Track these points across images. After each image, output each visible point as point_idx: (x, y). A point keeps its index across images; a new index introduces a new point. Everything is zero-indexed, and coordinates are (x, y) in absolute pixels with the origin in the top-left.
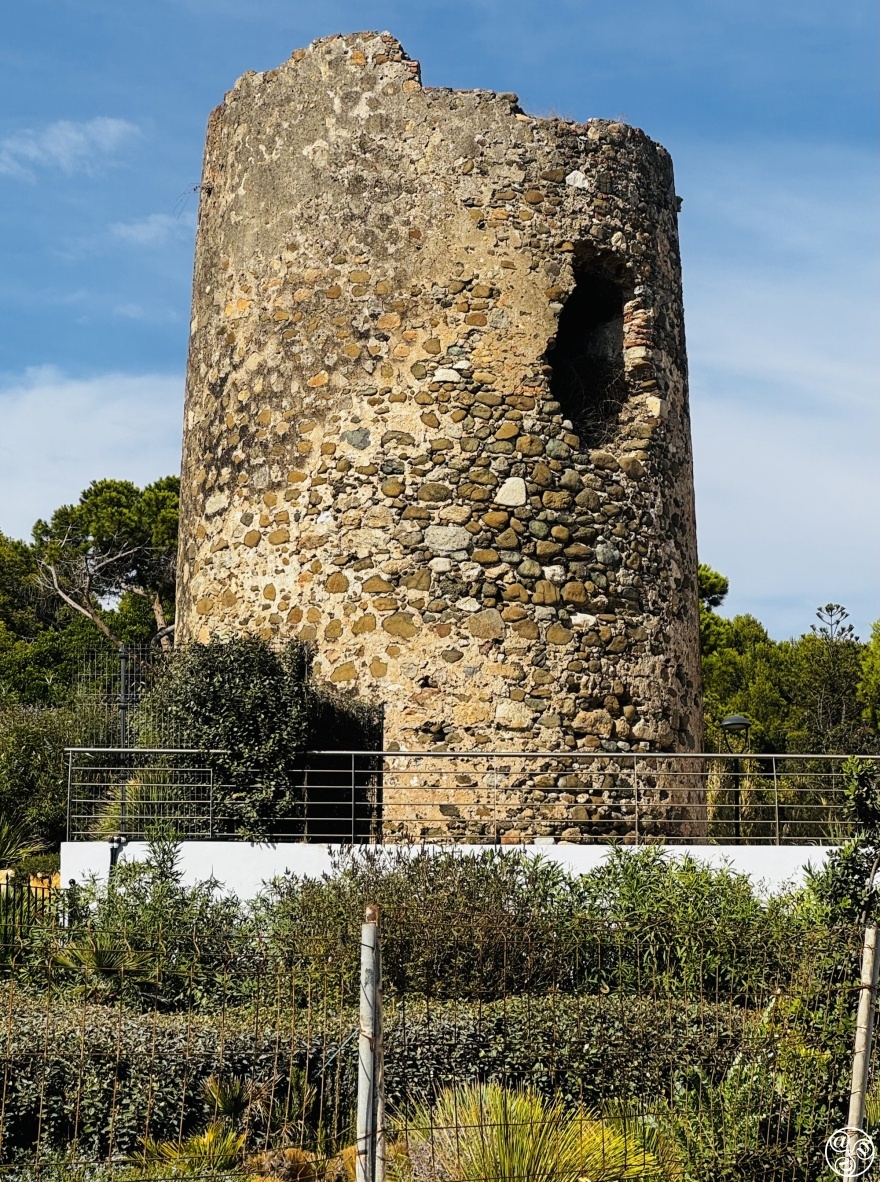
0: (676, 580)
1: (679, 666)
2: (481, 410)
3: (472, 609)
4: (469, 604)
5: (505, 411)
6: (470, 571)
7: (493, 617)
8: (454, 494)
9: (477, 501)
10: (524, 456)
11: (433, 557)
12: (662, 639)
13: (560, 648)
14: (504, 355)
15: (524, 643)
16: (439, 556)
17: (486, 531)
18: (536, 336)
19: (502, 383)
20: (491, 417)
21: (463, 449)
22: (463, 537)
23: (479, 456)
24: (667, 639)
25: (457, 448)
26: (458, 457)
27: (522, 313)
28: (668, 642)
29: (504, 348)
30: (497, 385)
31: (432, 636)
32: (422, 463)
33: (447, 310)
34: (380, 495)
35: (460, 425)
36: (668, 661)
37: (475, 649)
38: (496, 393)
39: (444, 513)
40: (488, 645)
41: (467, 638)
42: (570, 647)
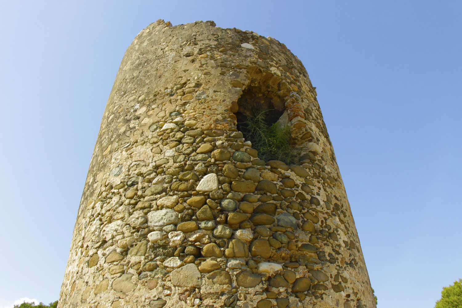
0: (344, 242)
1: (358, 300)
2: (187, 140)
3: (175, 265)
4: (173, 262)
5: (204, 138)
6: (176, 238)
7: (191, 270)
8: (168, 189)
9: (183, 191)
10: (216, 160)
11: (150, 231)
12: (340, 280)
13: (250, 290)
14: (203, 110)
15: (217, 288)
16: (154, 231)
17: (188, 209)
18: (224, 101)
19: (202, 124)
20: (194, 142)
21: (174, 162)
22: (171, 215)
23: (185, 164)
24: (345, 280)
25: (171, 161)
26: (172, 167)
27: (215, 92)
28: (346, 282)
29: (203, 107)
30: (199, 125)
31: (143, 290)
32: (149, 174)
33: (172, 98)
34: (123, 198)
35: (174, 149)
36: (348, 296)
37: (176, 297)
38: (199, 129)
39: (159, 202)
40: (187, 293)
41: (169, 288)
42: (258, 288)
